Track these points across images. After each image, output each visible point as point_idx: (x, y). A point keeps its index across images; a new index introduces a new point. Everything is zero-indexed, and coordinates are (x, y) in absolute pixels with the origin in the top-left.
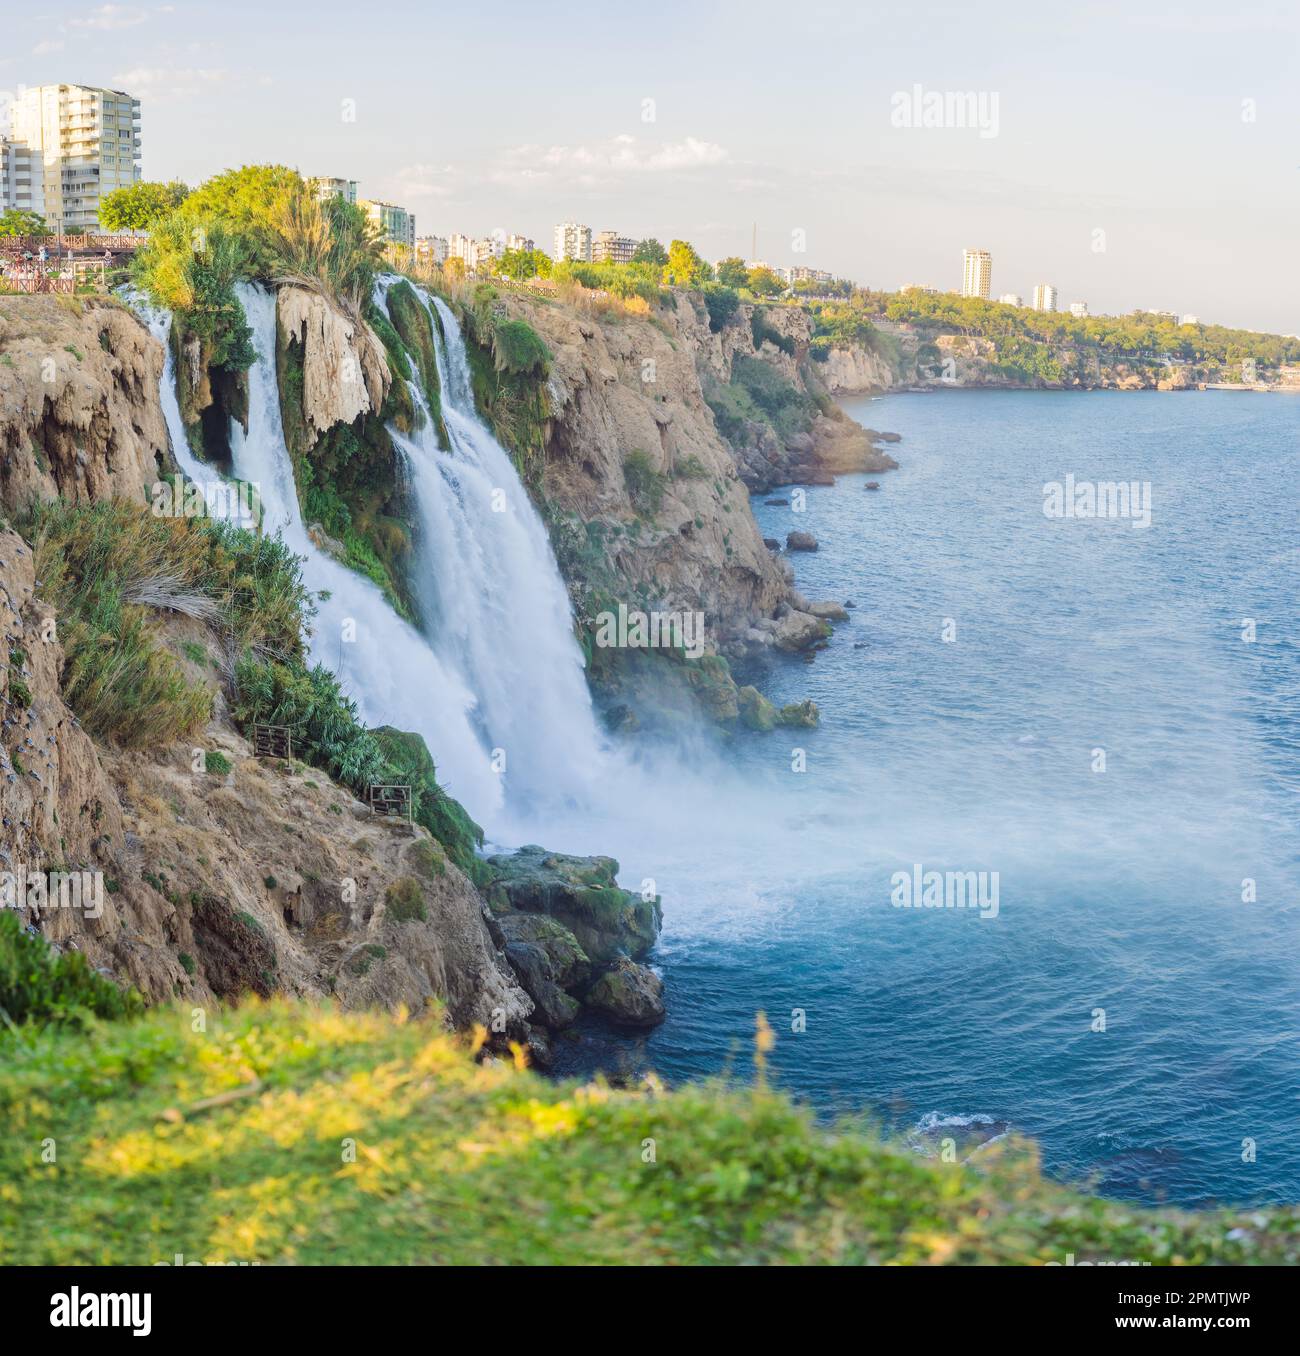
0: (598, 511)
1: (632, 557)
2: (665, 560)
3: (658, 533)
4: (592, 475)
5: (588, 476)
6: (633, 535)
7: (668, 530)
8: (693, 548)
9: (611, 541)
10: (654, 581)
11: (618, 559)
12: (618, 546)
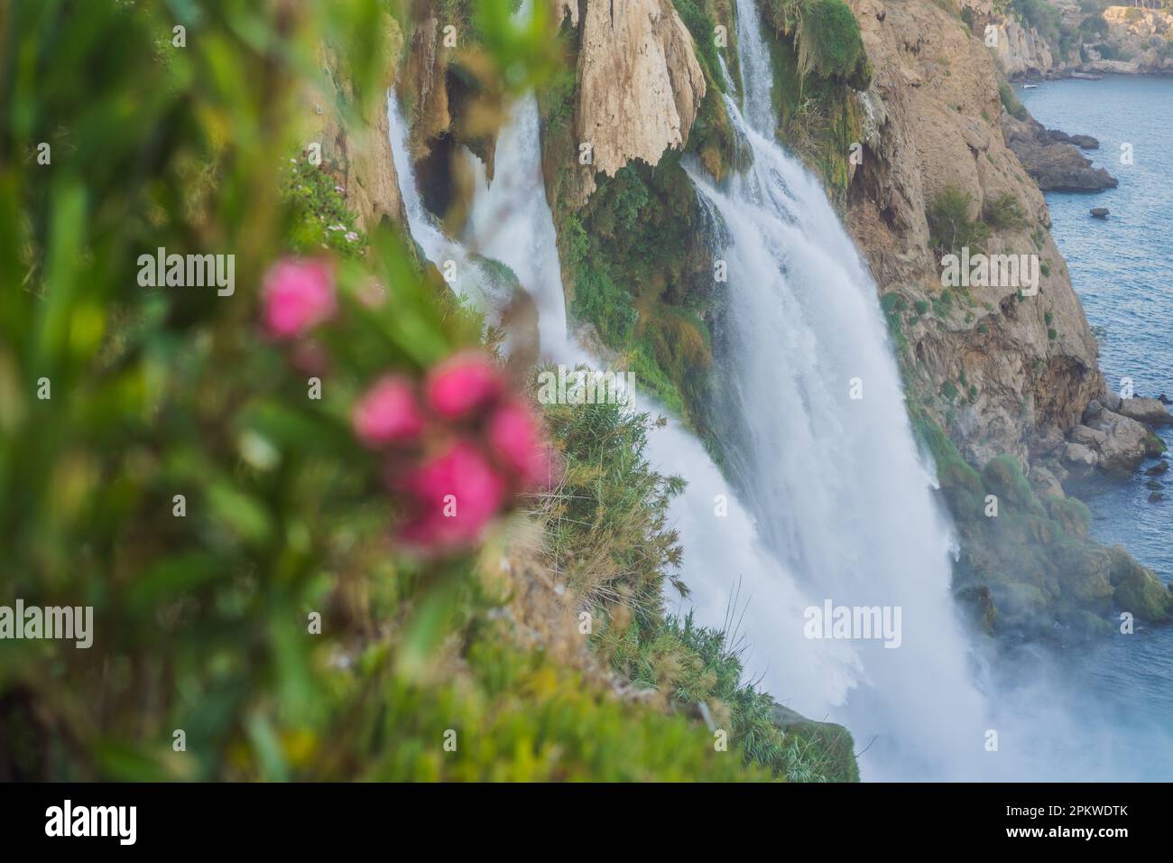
0: (896, 277)
1: (938, 344)
2: (978, 349)
3: (972, 310)
4: (891, 225)
5: (885, 226)
6: (942, 314)
7: (987, 306)
8: (1015, 332)
9: (912, 322)
10: (962, 379)
11: (919, 347)
12: (921, 330)
